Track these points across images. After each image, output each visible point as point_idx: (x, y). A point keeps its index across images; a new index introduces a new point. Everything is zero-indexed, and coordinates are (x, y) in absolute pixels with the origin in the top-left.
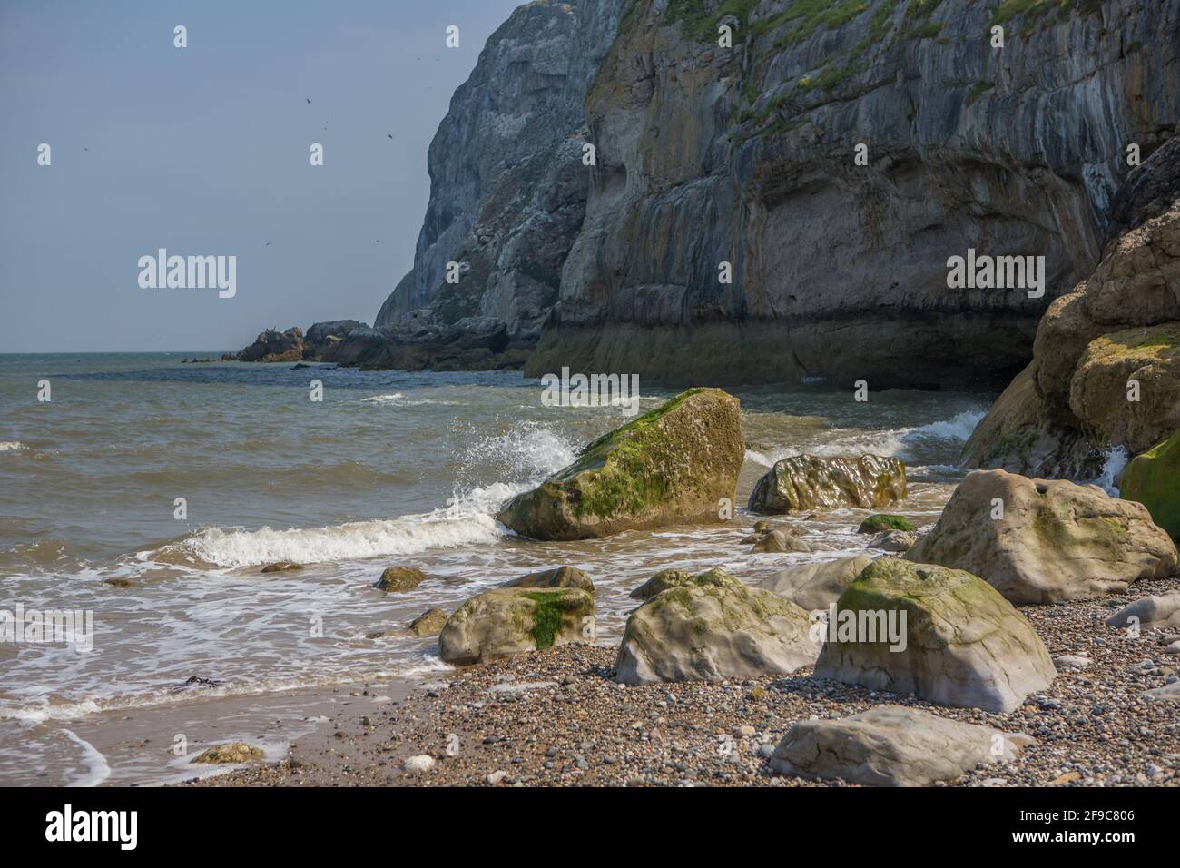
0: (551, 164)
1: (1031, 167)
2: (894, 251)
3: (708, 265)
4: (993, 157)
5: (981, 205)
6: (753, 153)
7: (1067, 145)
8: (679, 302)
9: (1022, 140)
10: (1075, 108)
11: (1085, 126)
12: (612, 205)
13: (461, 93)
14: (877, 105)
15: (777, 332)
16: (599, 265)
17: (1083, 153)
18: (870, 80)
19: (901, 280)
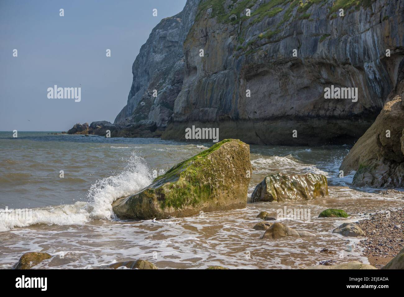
0: (173, 70)
1: (344, 64)
2: (292, 96)
3: (225, 101)
4: (330, 61)
5: (324, 79)
6: (242, 61)
7: (358, 56)
8: (215, 114)
9: (341, 54)
10: (362, 42)
11: (365, 49)
12: (192, 80)
13: (143, 47)
14: (286, 44)
15: (250, 125)
16: (187, 101)
17: (364, 58)
18: (284, 35)
19: (294, 106)
